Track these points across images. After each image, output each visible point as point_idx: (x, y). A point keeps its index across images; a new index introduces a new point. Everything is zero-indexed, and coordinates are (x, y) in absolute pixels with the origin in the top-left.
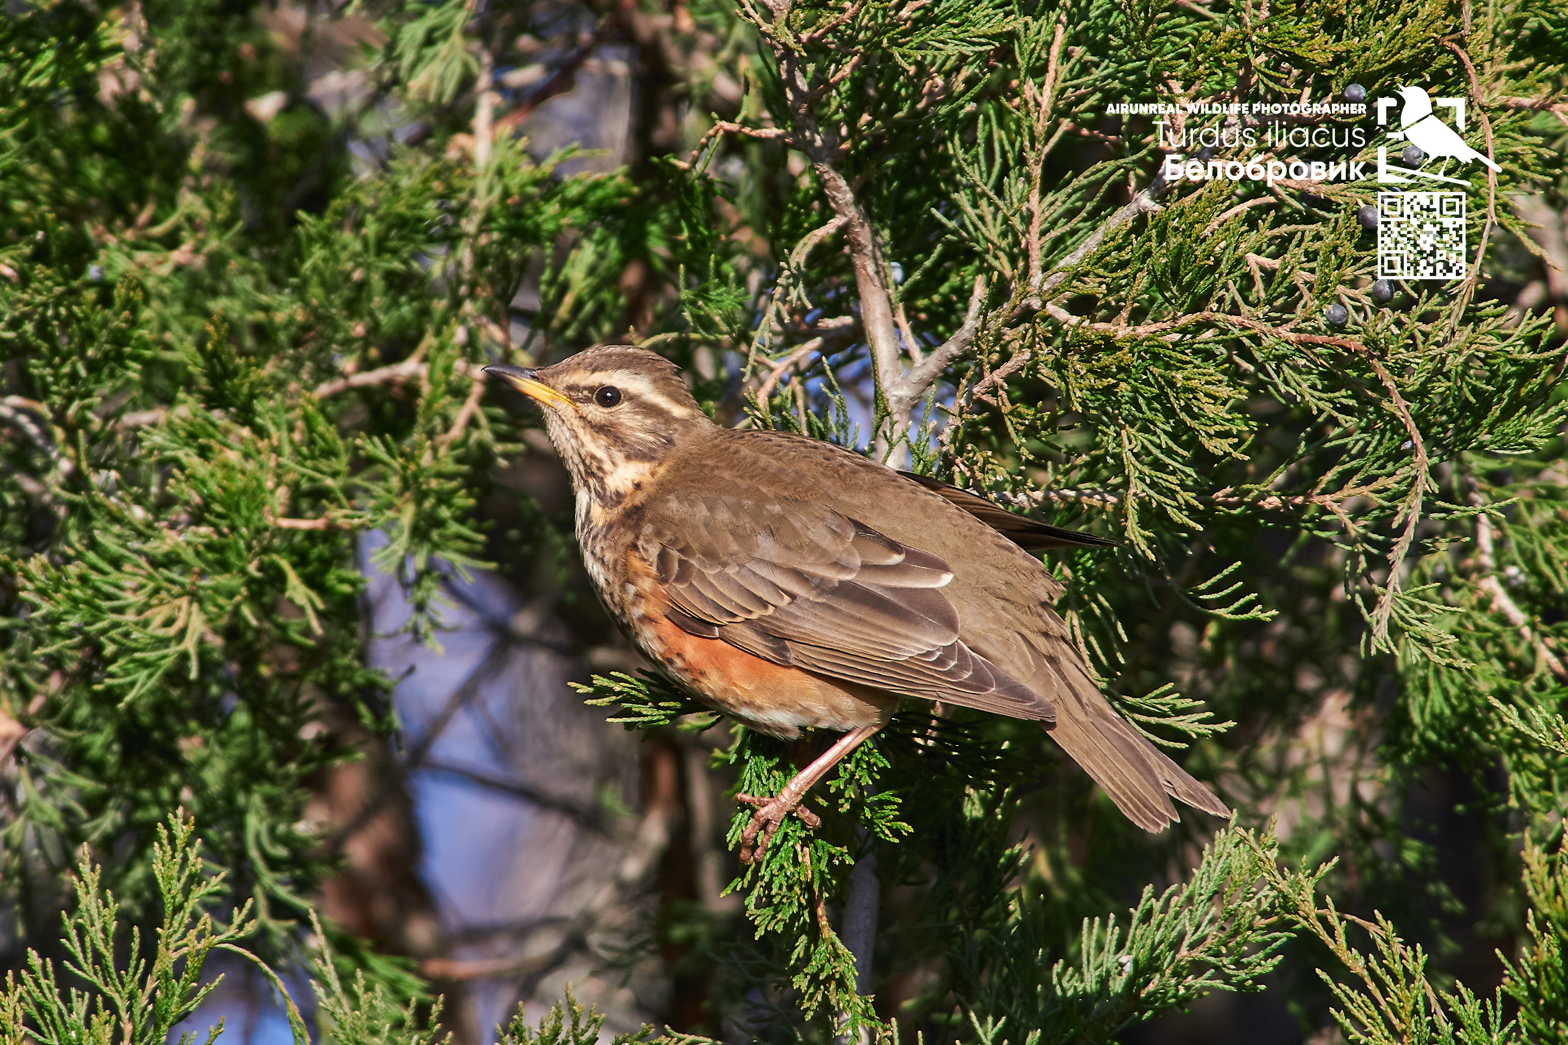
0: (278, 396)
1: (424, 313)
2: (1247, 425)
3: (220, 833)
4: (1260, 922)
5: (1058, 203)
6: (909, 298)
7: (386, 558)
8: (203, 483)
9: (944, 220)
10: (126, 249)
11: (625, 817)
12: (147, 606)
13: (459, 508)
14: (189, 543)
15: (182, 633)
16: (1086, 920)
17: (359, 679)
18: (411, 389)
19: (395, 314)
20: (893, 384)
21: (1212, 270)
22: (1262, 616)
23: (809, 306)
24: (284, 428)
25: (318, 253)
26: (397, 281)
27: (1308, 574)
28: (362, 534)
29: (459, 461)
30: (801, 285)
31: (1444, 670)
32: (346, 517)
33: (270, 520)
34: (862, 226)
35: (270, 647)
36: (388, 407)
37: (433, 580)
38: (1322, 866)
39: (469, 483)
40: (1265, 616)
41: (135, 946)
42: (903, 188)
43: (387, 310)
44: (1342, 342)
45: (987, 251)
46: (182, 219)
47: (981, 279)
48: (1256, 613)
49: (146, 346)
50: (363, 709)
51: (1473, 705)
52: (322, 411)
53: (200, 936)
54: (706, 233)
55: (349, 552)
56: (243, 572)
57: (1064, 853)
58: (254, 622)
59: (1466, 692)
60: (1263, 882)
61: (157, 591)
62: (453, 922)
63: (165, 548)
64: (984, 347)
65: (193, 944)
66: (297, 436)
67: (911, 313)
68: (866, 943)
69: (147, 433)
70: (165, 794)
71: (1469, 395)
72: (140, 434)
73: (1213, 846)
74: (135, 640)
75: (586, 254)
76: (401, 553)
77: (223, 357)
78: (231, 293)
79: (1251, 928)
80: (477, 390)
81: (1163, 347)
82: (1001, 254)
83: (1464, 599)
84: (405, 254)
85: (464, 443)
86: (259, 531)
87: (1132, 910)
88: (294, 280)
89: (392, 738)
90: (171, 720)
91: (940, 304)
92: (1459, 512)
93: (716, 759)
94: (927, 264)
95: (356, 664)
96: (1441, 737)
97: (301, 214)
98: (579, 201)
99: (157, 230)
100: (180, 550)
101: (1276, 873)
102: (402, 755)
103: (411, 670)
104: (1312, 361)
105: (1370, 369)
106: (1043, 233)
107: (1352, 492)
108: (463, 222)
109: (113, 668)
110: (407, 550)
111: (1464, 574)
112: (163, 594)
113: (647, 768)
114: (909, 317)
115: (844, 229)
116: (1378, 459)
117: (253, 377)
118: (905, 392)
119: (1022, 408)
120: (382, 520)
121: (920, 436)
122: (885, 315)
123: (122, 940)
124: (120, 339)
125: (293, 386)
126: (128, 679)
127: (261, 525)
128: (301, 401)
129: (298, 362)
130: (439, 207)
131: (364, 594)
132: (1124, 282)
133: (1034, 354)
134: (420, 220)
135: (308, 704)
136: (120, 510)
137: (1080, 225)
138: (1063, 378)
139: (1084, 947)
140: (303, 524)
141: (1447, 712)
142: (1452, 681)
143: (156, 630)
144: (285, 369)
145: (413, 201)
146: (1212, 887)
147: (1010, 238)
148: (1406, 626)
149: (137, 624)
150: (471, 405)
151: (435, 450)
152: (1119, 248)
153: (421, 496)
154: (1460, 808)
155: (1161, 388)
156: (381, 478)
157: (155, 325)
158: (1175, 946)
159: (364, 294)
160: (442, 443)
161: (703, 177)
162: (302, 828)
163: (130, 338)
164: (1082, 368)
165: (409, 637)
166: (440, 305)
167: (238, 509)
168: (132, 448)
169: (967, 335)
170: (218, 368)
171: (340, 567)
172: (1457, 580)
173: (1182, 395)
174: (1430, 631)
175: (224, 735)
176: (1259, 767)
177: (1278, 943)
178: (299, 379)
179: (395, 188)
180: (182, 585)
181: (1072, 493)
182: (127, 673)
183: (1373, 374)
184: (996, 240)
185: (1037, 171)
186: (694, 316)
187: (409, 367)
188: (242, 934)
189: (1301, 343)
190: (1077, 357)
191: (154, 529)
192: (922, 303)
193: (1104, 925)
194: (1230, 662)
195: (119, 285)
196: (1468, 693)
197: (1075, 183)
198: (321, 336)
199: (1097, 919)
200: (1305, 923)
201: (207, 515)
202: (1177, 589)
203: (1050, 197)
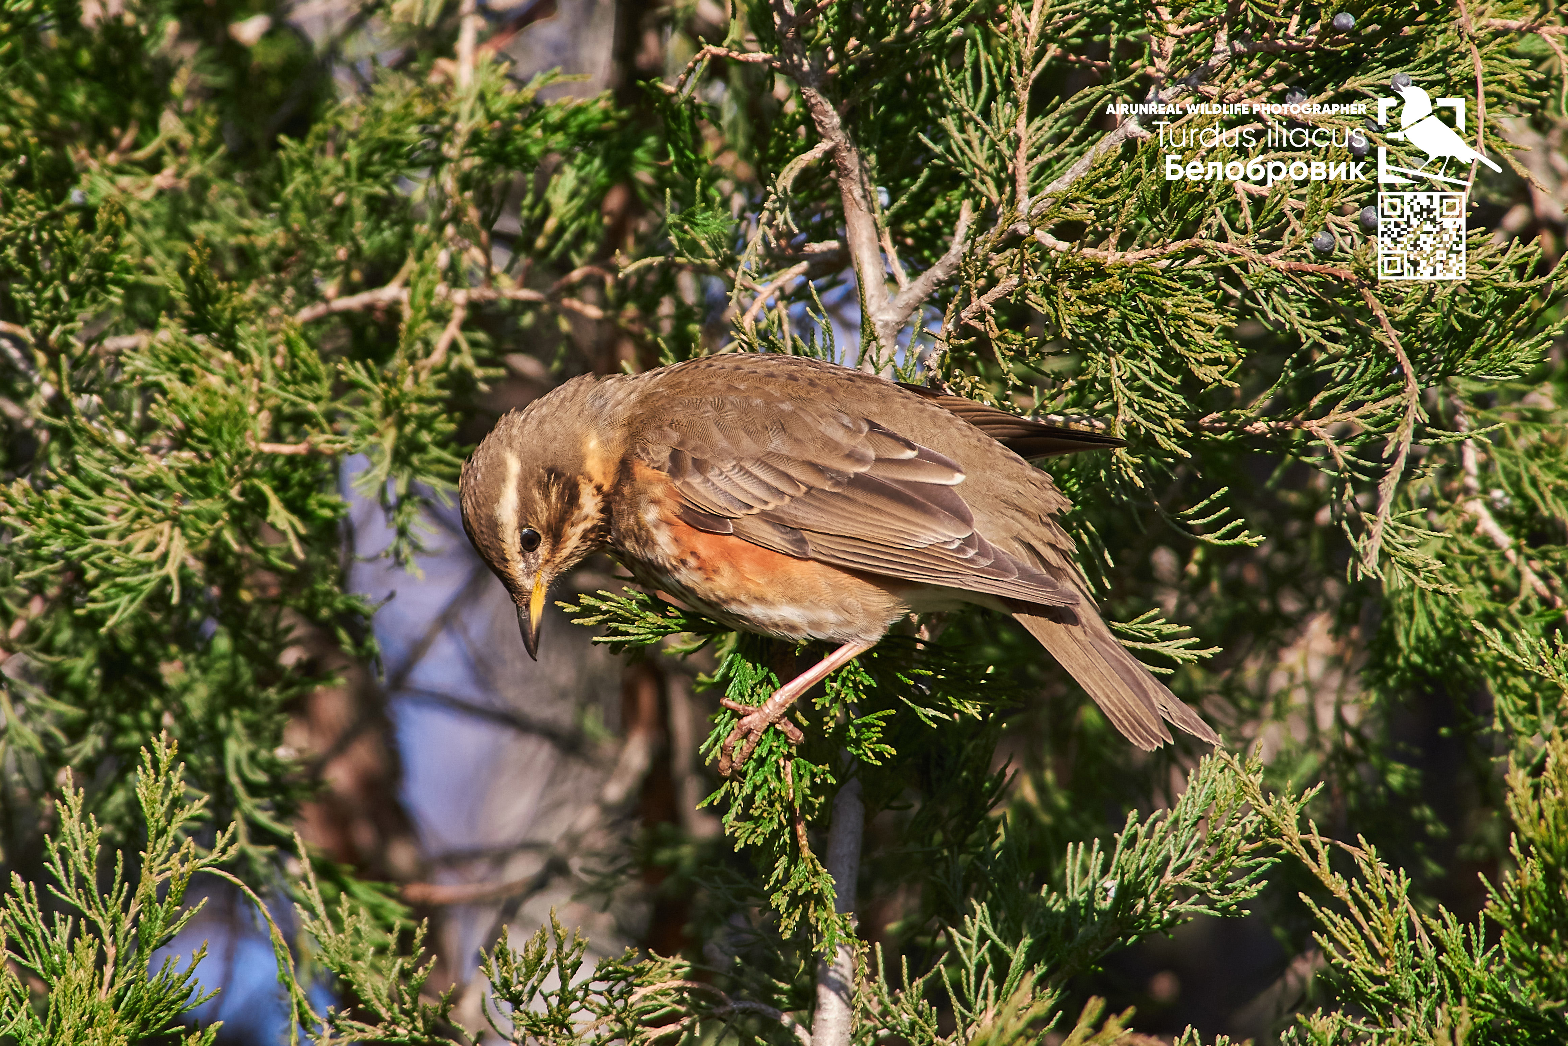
0: (260, 321)
1: (407, 236)
2: (1236, 351)
3: (201, 758)
4: (1245, 847)
5: (1046, 128)
6: (895, 223)
7: (368, 482)
8: (186, 408)
9: (931, 144)
10: (108, 173)
11: (607, 744)
12: (130, 531)
13: (440, 433)
14: (170, 468)
15: (164, 558)
16: (1071, 845)
17: (339, 605)
18: (393, 312)
19: (377, 239)
20: (880, 309)
21: (1202, 197)
22: (1249, 542)
23: (796, 231)
24: (267, 352)
25: (299, 177)
26: (379, 205)
27: (1293, 497)
28: (345, 459)
29: (440, 385)
30: (787, 209)
31: (1430, 595)
32: (328, 441)
33: (252, 445)
34: (849, 150)
35: (251, 572)
36: (371, 331)
37: (413, 505)
38: (1307, 792)
39: (450, 407)
40: (1250, 542)
41: (119, 869)
42: (890, 112)
43: (369, 235)
44: (1332, 270)
45: (974, 176)
46: (164, 144)
47: (967, 204)
48: (1243, 538)
49: (128, 271)
50: (343, 634)
51: (1458, 628)
52: (304, 336)
53: (184, 860)
54: (692, 157)
55: (330, 476)
56: (225, 496)
57: (1049, 776)
58: (235, 547)
59: (1452, 616)
60: (1249, 807)
61: (139, 515)
62: (434, 847)
63: (147, 473)
64: (972, 272)
65: (177, 868)
66: (278, 361)
67: (898, 237)
68: (851, 868)
69: (129, 357)
70: (146, 718)
71: (1455, 323)
72: (122, 359)
73: (1198, 771)
74: (117, 565)
75: (568, 179)
76: (383, 478)
77: (206, 281)
78: (214, 217)
79: (1236, 853)
80: (459, 315)
81: (1152, 274)
82: (988, 179)
83: (1449, 521)
84: (387, 178)
85: (445, 368)
86: (240, 456)
87: (1116, 835)
88: (275, 205)
89: (372, 664)
90: (152, 645)
91: (925, 229)
92: (1445, 438)
93: (700, 684)
94: (914, 188)
95: (336, 589)
96: (1426, 660)
97: (283, 139)
98: (561, 126)
99: (140, 155)
100: (162, 475)
101: (1260, 797)
102: (383, 680)
103: (391, 596)
104: (1302, 289)
105: (1360, 297)
106: (1031, 158)
107: (1337, 417)
108: (445, 148)
109: (95, 593)
110: (389, 474)
111: (1449, 496)
112: (145, 519)
113: (629, 693)
114: (895, 242)
115: (830, 154)
116: (1365, 384)
117: (235, 302)
118: (891, 316)
119: (1010, 334)
120: (364, 445)
121: (907, 361)
122: (871, 240)
123: (105, 864)
124: (102, 263)
125: (275, 310)
126: (110, 604)
127: (243, 450)
128: (283, 326)
129: (280, 287)
130: (421, 132)
131: (346, 519)
132: (1111, 208)
133: (1023, 281)
134: (401, 144)
135: (289, 629)
136: (102, 434)
137: (1067, 150)
138: (1051, 303)
139: (1068, 872)
140: (286, 449)
141: (1432, 634)
142: (1438, 604)
143: (138, 555)
144: (266, 294)
145: (395, 126)
146: (1197, 812)
147: (997, 163)
148: (1392, 552)
149: (118, 548)
150: (452, 330)
151: (416, 375)
152: (1109, 175)
153: (402, 421)
154: (1444, 731)
155: (1150, 314)
156: (365, 402)
157: (137, 249)
158: (1160, 871)
159: (346, 219)
160: (423, 368)
161: (690, 101)
162: (283, 753)
163: (112, 263)
164: (1072, 294)
165: (391, 561)
166: (422, 230)
167: (220, 435)
168: (113, 374)
169: (953, 260)
170: (200, 293)
171: (320, 491)
172: (1443, 503)
173: (1172, 322)
174: (1418, 556)
175: (204, 660)
176: (1243, 690)
177: (1263, 868)
178: (280, 303)
179: (378, 113)
180: (164, 510)
181: (1060, 419)
182: (107, 598)
183: (1362, 303)
184: (982, 164)
185: (1024, 97)
186: (681, 240)
187: (390, 292)
188: (225, 858)
189: (1291, 271)
190: (1066, 284)
191: (136, 454)
192: (909, 227)
193: (1089, 849)
194: (1215, 586)
195: (101, 209)
196: (1453, 616)
197: (1063, 108)
198: (302, 260)
199: (1081, 844)
200: (1289, 847)
201: (189, 440)
202: (1164, 514)
203: (1037, 122)
